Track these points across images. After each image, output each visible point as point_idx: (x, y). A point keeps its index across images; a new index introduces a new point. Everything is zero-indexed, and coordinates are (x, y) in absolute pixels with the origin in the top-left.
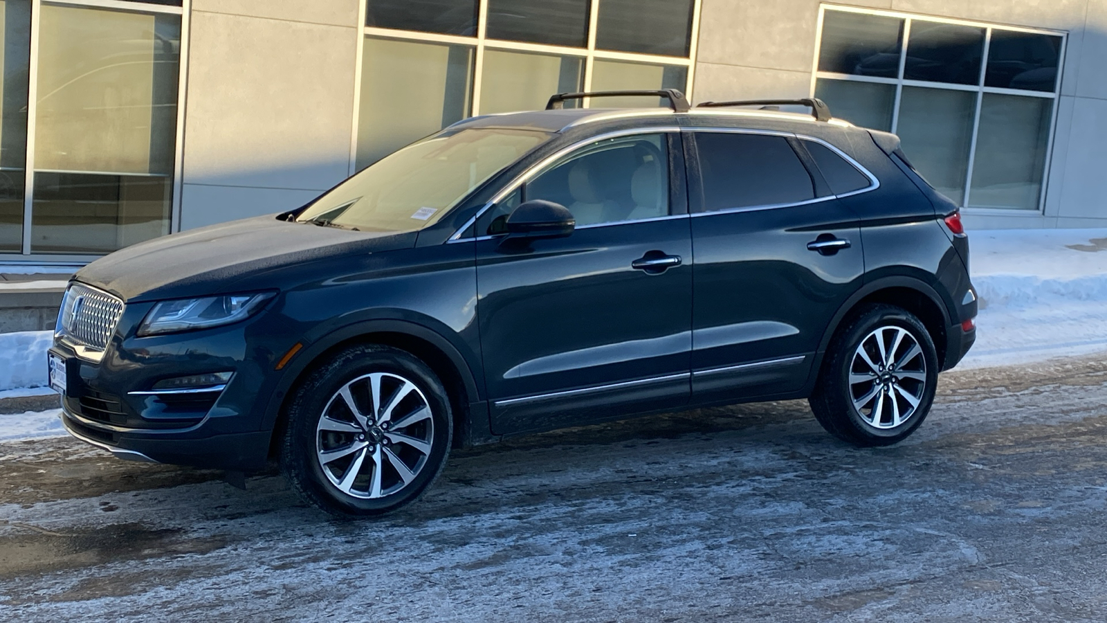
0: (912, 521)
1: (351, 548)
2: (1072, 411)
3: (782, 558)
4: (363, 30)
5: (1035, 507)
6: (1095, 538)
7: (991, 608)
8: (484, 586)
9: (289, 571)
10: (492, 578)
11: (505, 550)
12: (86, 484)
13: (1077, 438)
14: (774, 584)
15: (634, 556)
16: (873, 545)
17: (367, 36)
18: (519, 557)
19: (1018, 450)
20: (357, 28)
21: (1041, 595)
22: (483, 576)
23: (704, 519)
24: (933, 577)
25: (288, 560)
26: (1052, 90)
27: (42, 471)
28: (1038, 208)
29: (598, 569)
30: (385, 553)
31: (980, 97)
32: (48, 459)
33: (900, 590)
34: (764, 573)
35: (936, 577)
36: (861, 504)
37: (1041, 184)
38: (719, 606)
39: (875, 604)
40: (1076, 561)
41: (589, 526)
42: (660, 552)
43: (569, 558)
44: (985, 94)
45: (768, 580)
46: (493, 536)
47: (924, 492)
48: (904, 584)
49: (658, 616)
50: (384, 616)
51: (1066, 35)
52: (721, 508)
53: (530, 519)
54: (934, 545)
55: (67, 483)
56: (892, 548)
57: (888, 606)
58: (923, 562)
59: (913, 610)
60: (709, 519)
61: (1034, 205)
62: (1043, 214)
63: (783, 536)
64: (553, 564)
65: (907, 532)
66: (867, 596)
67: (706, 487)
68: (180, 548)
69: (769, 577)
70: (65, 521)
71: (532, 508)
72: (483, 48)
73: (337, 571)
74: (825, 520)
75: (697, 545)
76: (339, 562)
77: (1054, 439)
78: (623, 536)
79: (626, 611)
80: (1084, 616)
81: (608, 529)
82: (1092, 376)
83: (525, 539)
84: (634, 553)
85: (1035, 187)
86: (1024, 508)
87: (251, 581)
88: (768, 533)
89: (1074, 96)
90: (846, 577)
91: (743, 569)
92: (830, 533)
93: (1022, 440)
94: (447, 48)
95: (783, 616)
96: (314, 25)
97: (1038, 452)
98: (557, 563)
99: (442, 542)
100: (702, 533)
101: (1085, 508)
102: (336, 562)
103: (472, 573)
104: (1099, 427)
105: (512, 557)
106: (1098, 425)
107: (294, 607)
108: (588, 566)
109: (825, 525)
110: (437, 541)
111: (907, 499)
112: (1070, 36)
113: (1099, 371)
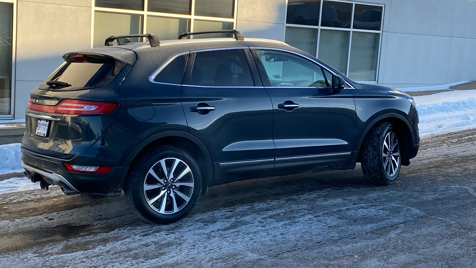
0: (388, 202)
1: (169, 227)
2: (422, 160)
3: (347, 219)
4: (94, 8)
5: (431, 195)
6: (461, 203)
7: (438, 230)
8: (235, 236)
9: (150, 236)
10: (236, 233)
11: (234, 223)
12: (31, 211)
13: (431, 169)
14: (350, 227)
15: (288, 222)
16: (379, 212)
17: (96, 11)
18: (241, 225)
19: (411, 175)
20: (91, 7)
21: (454, 224)
22: (232, 233)
23: (306, 207)
24: (409, 221)
25: (146, 233)
26: (379, 30)
27: (5, 207)
28: (375, 81)
29: (277, 227)
30: (185, 227)
31: (351, 33)
32: (4, 203)
33: (400, 226)
34: (344, 224)
35: (410, 221)
36: (364, 198)
37: (376, 70)
38: (334, 236)
39: (394, 231)
40: (460, 212)
41: (262, 212)
42: (297, 220)
43: (262, 224)
44: (353, 32)
45: (347, 226)
46: (225, 219)
47: (386, 192)
48: (400, 224)
49: (313, 241)
50: (203, 249)
51: (384, 6)
52: (310, 202)
53: (235, 211)
54: (402, 210)
55: (21, 211)
56: (387, 212)
57: (399, 232)
58: (402, 216)
59: (410, 233)
60: (308, 207)
61: (374, 79)
62: (377, 83)
63: (342, 211)
64: (257, 227)
65: (389, 206)
66: (389, 229)
67: (298, 196)
68: (96, 232)
69: (347, 225)
70: (35, 225)
71: (232, 207)
72: (146, 16)
73: (170, 235)
74: (354, 204)
75: (310, 216)
76: (168, 232)
77: (422, 170)
78: (278, 215)
79: (299, 241)
80: (474, 230)
81: (270, 213)
82: (422, 147)
83: (239, 219)
84: (287, 221)
85: (374, 72)
86: (428, 195)
87: (137, 241)
88: (335, 210)
89: (388, 32)
90: (376, 223)
91: (334, 223)
92: (359, 209)
93: (410, 171)
94: (130, 16)
95: (361, 238)
96: (72, 6)
97: (419, 175)
98: (259, 226)
99: (206, 223)
100: (309, 212)
101: (451, 194)
102: (167, 232)
103: (227, 232)
104: (437, 165)
105: (239, 225)
106: (436, 164)
107: (163, 249)
108: (272, 226)
109: (355, 206)
110: (203, 222)
111: (380, 195)
112: (386, 6)
113: (423, 145)
